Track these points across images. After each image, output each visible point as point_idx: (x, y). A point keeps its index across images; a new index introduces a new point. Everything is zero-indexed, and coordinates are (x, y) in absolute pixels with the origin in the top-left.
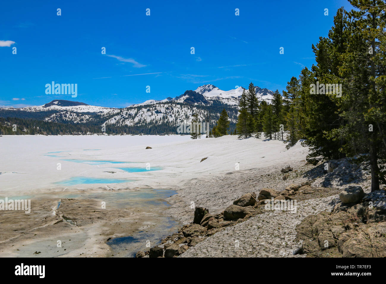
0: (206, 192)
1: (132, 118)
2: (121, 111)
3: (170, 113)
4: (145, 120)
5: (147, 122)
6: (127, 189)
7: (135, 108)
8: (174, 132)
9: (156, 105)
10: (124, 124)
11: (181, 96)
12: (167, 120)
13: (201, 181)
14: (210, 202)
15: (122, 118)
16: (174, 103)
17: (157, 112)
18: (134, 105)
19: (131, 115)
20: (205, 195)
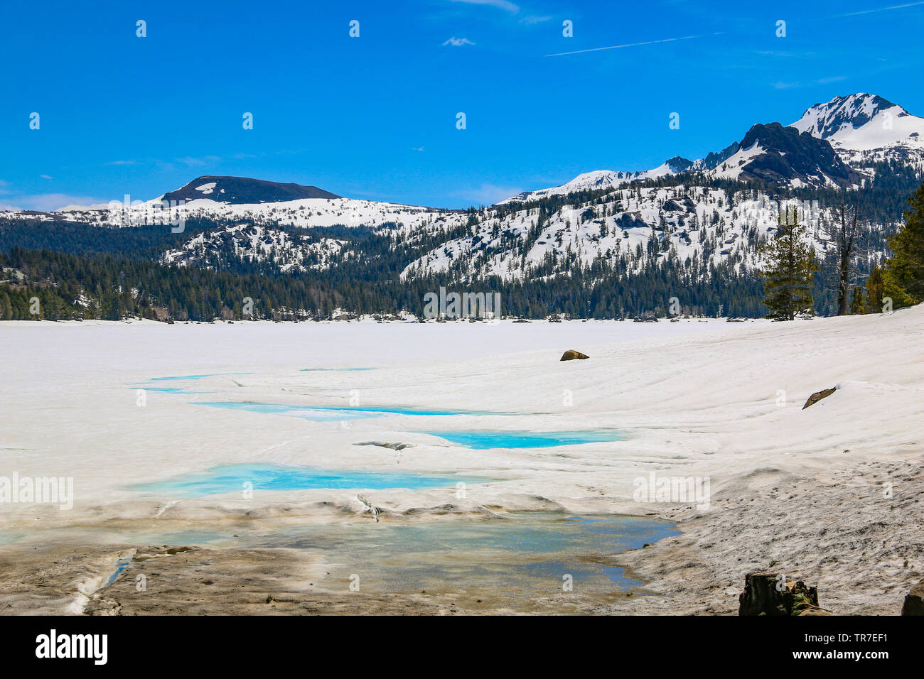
0: (820, 526)
1: (517, 249)
2: (473, 221)
3: (681, 224)
4: (573, 256)
5: (583, 264)
6: (448, 508)
7: (530, 206)
8: (695, 308)
9: (619, 191)
10: (483, 275)
11: (728, 153)
12: (666, 255)
13: (797, 480)
14: (839, 571)
15: (475, 251)
16: (700, 180)
17: (626, 222)
18: (525, 195)
19: (512, 235)
20: (812, 540)
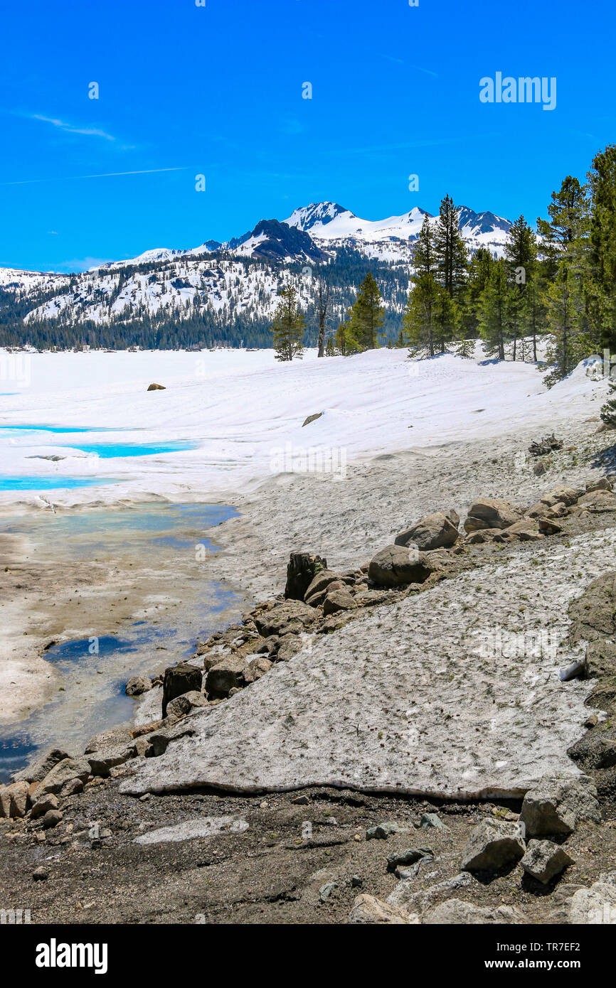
0: (320, 511)
1: (105, 302)
2: (74, 282)
3: (215, 286)
4: (143, 307)
5: (151, 312)
6: (98, 503)
7: (113, 273)
8: (226, 342)
9: (173, 263)
10: (82, 320)
11: (245, 238)
12: (206, 306)
13: (304, 479)
14: (332, 538)
15: (76, 303)
16: (226, 257)
17: (179, 284)
18: (109, 265)
19: (102, 292)
20: (316, 520)
